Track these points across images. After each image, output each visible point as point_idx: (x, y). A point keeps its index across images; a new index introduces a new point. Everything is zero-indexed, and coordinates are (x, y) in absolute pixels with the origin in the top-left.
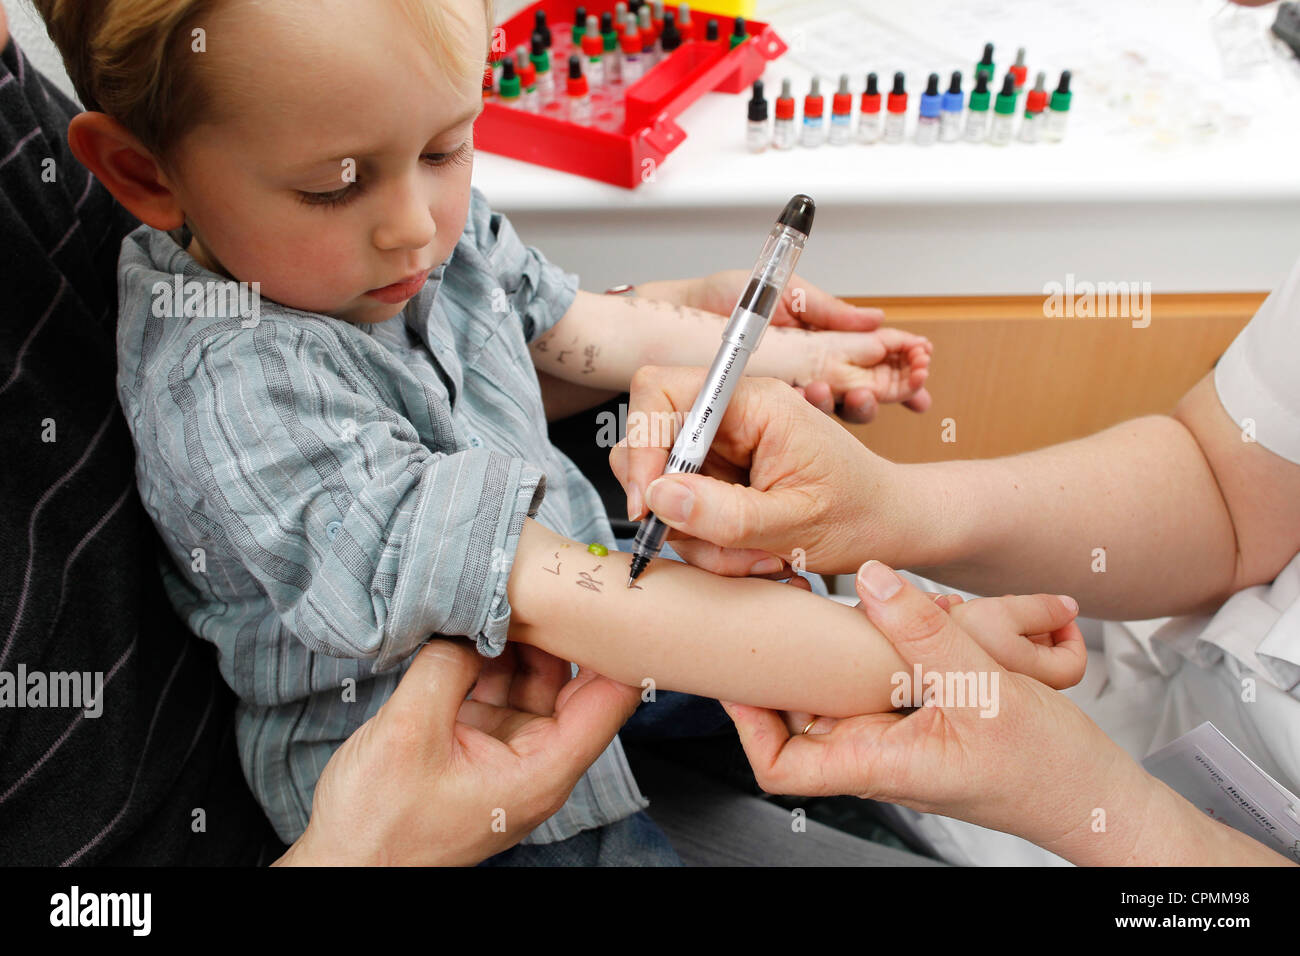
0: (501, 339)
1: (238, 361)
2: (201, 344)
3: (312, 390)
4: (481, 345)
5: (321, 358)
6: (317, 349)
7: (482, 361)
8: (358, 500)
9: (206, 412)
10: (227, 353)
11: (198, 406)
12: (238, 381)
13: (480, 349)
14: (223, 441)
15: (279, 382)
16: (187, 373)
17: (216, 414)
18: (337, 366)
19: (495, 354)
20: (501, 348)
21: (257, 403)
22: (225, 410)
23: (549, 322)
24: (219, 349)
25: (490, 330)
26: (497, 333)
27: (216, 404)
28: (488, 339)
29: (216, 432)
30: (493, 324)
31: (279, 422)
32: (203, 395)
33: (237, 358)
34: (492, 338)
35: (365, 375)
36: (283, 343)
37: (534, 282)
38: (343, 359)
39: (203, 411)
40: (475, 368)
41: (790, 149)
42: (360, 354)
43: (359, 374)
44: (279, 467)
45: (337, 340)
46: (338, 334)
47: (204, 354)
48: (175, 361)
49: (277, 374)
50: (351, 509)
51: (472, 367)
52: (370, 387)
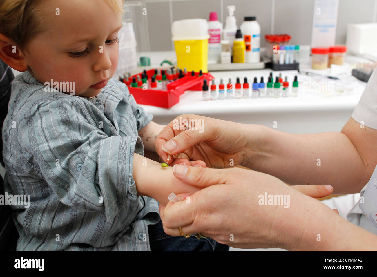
0: (130, 124)
1: (51, 110)
2: (38, 104)
3: (76, 120)
4: (124, 124)
5: (79, 110)
6: (78, 107)
7: (125, 129)
8: (88, 156)
9: (38, 127)
10: (47, 107)
11: (35, 125)
12: (51, 117)
13: (124, 125)
14: (43, 137)
15: (65, 116)
16: (32, 113)
17: (42, 127)
18: (84, 113)
19: (128, 128)
20: (130, 126)
21: (57, 124)
22: (45, 126)
23: (144, 125)
24: (44, 106)
25: (127, 121)
26: (129, 122)
27: (42, 124)
28: (126, 123)
29: (41, 134)
30: (128, 119)
31: (64, 131)
32: (37, 121)
33: (51, 109)
34: (128, 123)
35: (92, 118)
36: (67, 104)
37: (140, 112)
38: (85, 111)
39: (37, 127)
40: (122, 131)
41: (215, 100)
42: (91, 110)
43: (90, 117)
44: (63, 146)
45: (84, 104)
46: (85, 103)
47: (39, 107)
48: (27, 109)
49: (64, 114)
50: (86, 159)
51: (121, 130)
52: (94, 122)
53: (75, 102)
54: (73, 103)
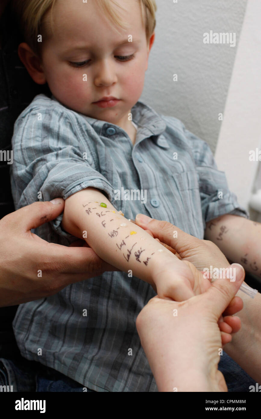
2: (32, 107)
5: (68, 124)
14: (21, 136)
16: (24, 115)
17: (24, 128)
21: (37, 127)
27: (25, 125)
29: (21, 133)
31: (40, 136)
33: (38, 113)
35: (85, 139)
36: (55, 113)
39: (21, 127)
43: (82, 137)
44: (33, 149)
45: (76, 120)
47: (31, 111)
49: (48, 121)
53: (65, 114)
54: (62, 114)
